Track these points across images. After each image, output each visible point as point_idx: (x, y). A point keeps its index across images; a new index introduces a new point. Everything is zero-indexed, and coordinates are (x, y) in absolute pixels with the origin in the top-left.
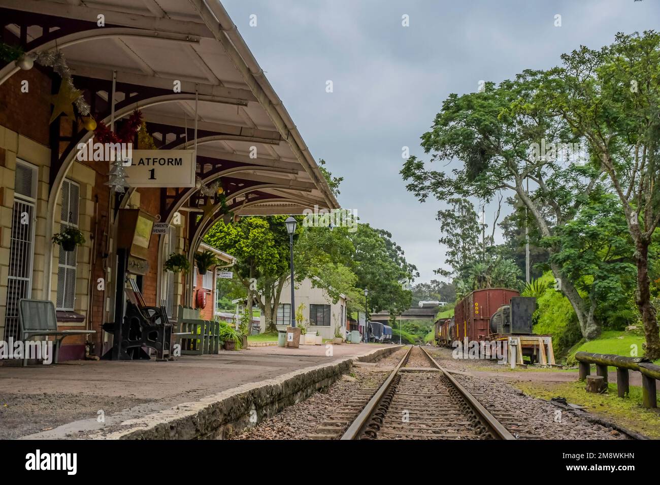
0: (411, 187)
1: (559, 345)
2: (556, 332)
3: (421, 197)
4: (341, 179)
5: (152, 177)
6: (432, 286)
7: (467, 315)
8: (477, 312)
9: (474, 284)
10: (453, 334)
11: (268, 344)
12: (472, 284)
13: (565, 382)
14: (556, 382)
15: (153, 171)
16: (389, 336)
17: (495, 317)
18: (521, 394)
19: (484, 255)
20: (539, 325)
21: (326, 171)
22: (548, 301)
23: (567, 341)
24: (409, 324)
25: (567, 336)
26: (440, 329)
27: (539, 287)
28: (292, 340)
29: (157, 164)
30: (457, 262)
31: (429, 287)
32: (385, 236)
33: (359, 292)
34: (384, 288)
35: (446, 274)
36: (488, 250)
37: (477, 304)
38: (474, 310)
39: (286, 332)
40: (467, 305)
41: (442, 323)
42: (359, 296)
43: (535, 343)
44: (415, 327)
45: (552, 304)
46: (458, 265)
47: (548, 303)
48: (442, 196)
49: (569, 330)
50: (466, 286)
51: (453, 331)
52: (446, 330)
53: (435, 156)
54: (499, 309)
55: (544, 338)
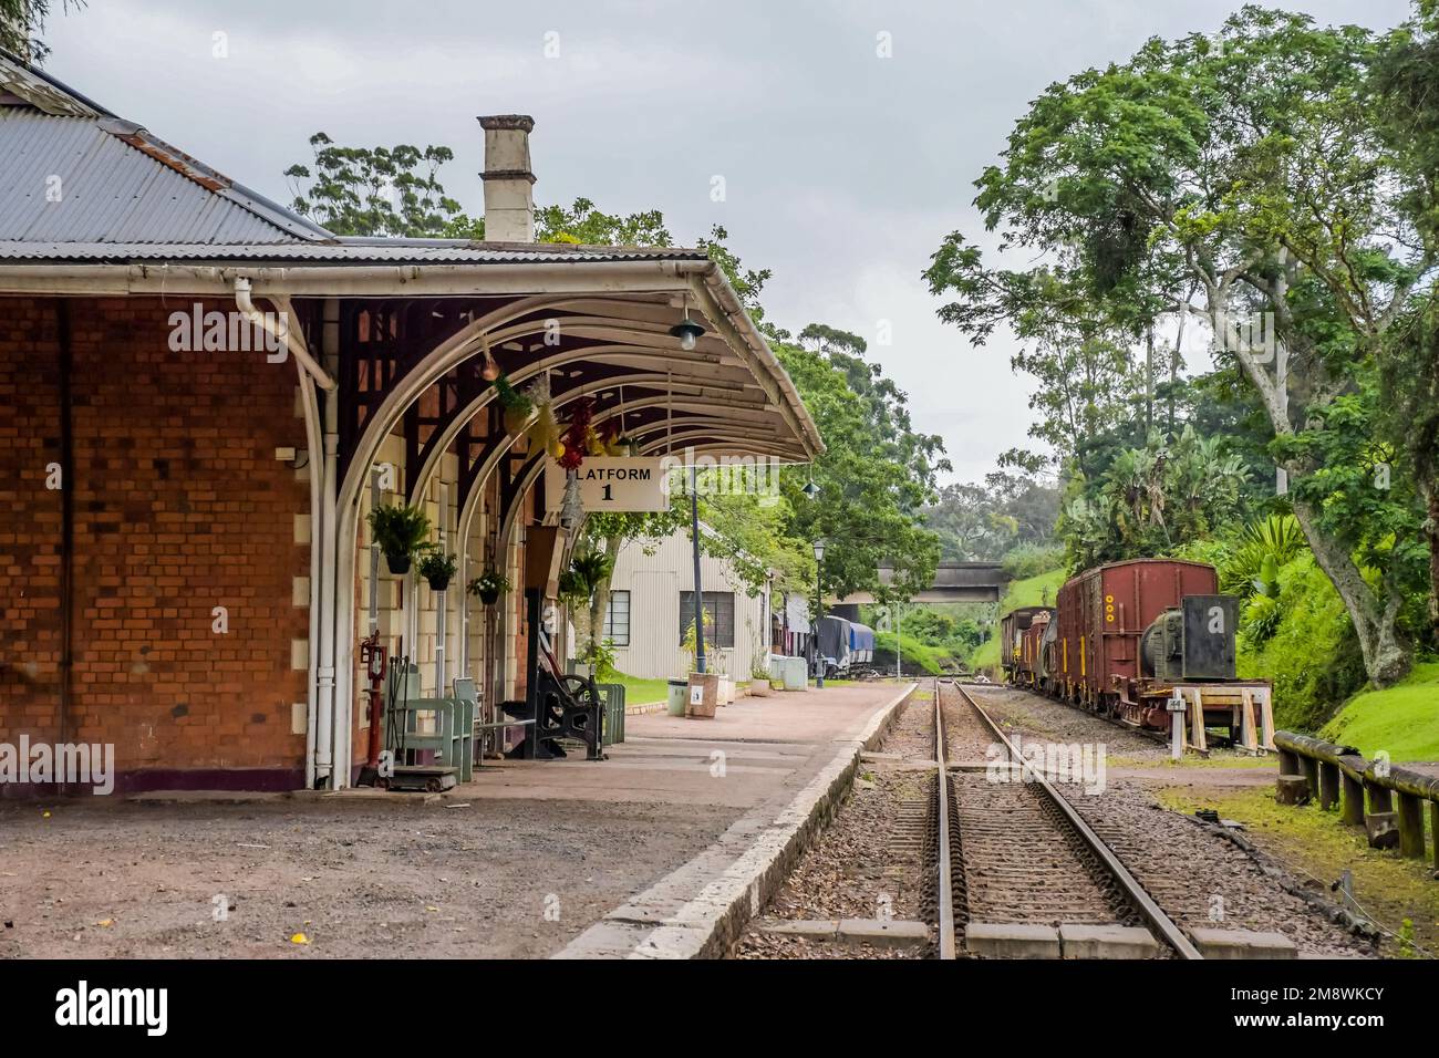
0: (948, 313)
1: (1316, 695)
2: (1312, 662)
3: (974, 334)
4: (765, 274)
5: (608, 497)
6: (992, 494)
7: (1087, 622)
8: (1110, 618)
9: (1115, 511)
10: (1053, 661)
11: (643, 710)
12: (1109, 510)
13: (1252, 787)
14: (1237, 787)
15: (608, 488)
16: (865, 655)
17: (1152, 635)
18: (1155, 808)
19: (1149, 405)
20: (1278, 639)
21: (728, 253)
22: (1304, 576)
23: (1336, 686)
24: (920, 612)
25: (1335, 674)
26: (1019, 637)
27: (1285, 537)
28: (700, 702)
29: (614, 477)
30: (1068, 428)
31: (981, 494)
32: (850, 352)
33: (799, 547)
34: (859, 529)
35: (1034, 464)
36: (1163, 391)
37: (1110, 599)
38: (1104, 613)
39: (685, 684)
40: (1087, 598)
41: (1021, 621)
42: (797, 559)
43: (1234, 701)
44: (941, 624)
45: (1313, 586)
46: (1070, 437)
47: (1303, 582)
48: (1027, 329)
49: (1340, 659)
50: (1092, 514)
51: (1053, 653)
52: (1034, 646)
53: (1007, 236)
54: (1160, 617)
55: (1253, 690)
